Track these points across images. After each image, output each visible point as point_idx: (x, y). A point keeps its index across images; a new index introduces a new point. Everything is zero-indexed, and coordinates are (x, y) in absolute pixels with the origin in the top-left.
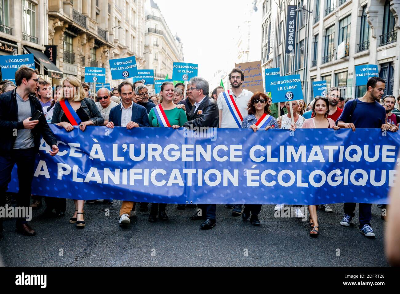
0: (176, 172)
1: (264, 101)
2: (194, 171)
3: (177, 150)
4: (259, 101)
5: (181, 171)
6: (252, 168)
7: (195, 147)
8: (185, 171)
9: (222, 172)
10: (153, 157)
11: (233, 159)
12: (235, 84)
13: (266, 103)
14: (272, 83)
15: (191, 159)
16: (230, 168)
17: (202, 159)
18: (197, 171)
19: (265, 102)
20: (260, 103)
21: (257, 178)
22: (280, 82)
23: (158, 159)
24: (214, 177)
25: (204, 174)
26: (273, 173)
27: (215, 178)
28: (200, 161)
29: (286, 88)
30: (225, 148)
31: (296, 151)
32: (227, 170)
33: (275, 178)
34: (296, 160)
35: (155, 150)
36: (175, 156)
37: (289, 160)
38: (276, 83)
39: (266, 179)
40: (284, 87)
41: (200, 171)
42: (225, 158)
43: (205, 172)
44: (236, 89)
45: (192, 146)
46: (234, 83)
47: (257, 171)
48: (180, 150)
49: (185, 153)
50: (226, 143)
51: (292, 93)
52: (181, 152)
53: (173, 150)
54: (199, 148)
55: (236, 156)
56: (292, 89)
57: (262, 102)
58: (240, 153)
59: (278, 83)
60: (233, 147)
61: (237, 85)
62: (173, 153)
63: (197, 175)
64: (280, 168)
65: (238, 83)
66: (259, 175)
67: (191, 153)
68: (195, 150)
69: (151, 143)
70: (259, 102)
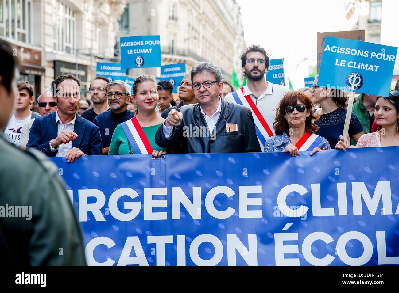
0: (133, 242)
1: (304, 108)
2: (169, 239)
3: (136, 200)
4: (295, 109)
5: (143, 239)
6: (283, 229)
7: (169, 192)
8: (151, 240)
9: (223, 239)
10: (90, 214)
11: (244, 213)
12: (255, 73)
13: (308, 112)
14: (328, 46)
15: (163, 216)
16: (240, 232)
17: (184, 216)
18: (175, 240)
19: (306, 110)
20: (298, 113)
21: (294, 249)
22: (345, 50)
23: (99, 217)
24: (208, 250)
25: (188, 244)
26: (328, 239)
27: (210, 252)
28: (179, 218)
29: (353, 65)
30: (229, 192)
31: (372, 193)
32: (234, 236)
33: (331, 249)
34: (373, 211)
35: (92, 200)
36: (131, 210)
37: (358, 211)
38: (337, 49)
39: (313, 252)
40: (350, 62)
41: (181, 239)
42: (229, 212)
43: (189, 239)
44: (256, 83)
45: (163, 191)
46: (252, 71)
47: (294, 236)
48: (140, 198)
49: (149, 204)
50: (230, 181)
51: (361, 77)
52: (143, 203)
53: (127, 198)
54: (178, 194)
55: (250, 208)
56: (364, 70)
57: (300, 110)
58: (258, 201)
59: (340, 50)
60: (244, 190)
61: (258, 74)
62: (127, 205)
63: (175, 247)
64: (340, 229)
65: (260, 71)
66: (299, 243)
67: (163, 203)
68: (168, 197)
69: (84, 187)
70: (295, 111)
